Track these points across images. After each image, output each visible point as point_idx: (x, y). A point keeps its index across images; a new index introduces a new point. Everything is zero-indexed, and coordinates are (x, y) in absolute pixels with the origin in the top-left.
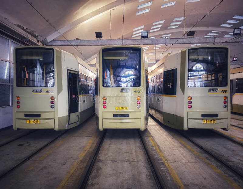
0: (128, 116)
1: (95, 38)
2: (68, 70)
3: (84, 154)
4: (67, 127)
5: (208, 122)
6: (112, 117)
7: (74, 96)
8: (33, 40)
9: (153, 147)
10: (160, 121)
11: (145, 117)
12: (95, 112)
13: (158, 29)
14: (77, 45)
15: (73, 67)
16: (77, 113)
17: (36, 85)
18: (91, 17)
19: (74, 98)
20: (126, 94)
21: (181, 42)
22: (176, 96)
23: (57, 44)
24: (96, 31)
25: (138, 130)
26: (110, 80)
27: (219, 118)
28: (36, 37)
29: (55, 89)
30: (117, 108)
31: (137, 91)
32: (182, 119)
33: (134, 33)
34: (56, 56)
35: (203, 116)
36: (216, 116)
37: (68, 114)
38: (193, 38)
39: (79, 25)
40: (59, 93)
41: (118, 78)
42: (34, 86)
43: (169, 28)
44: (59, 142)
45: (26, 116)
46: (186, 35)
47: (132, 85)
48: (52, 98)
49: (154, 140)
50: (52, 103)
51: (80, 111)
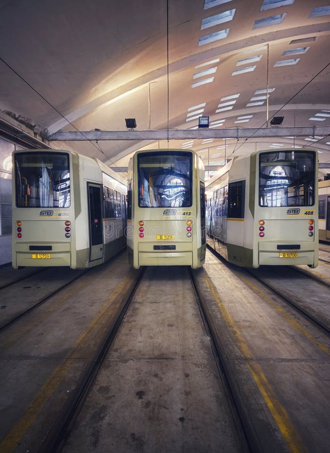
0: (174, 248)
1: (125, 129)
2: (88, 183)
3: (115, 297)
4: (87, 265)
5: (286, 256)
6: (152, 250)
7: (96, 221)
8: (28, 133)
9: (207, 288)
10: (224, 257)
11: (198, 249)
12: (127, 244)
13: (231, 108)
14: (97, 140)
15: (94, 179)
16: (101, 246)
17: (41, 205)
18: (119, 95)
19: (96, 224)
20: (172, 217)
21: (261, 135)
22: (243, 220)
23: (64, 138)
24: (127, 118)
25: (188, 268)
26: (150, 198)
27: (301, 250)
28: (31, 127)
29: (72, 210)
30: (158, 237)
31: (187, 213)
32: (251, 252)
33: (189, 115)
34: (73, 164)
35: (280, 247)
36: (298, 247)
37: (89, 247)
38: (280, 128)
39: (99, 107)
40: (76, 216)
41: (161, 190)
42: (39, 206)
43: (248, 105)
44: (79, 284)
45: (32, 248)
46: (269, 124)
47: (181, 204)
48: (67, 223)
49: (210, 282)
50: (67, 230)
51: (105, 243)
